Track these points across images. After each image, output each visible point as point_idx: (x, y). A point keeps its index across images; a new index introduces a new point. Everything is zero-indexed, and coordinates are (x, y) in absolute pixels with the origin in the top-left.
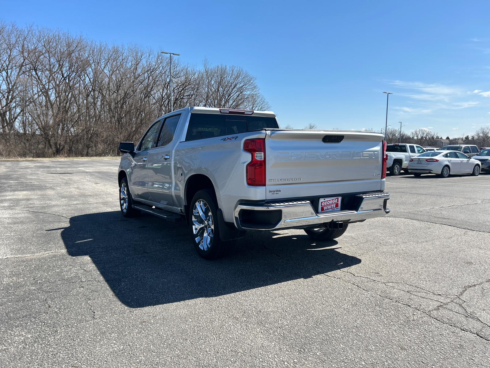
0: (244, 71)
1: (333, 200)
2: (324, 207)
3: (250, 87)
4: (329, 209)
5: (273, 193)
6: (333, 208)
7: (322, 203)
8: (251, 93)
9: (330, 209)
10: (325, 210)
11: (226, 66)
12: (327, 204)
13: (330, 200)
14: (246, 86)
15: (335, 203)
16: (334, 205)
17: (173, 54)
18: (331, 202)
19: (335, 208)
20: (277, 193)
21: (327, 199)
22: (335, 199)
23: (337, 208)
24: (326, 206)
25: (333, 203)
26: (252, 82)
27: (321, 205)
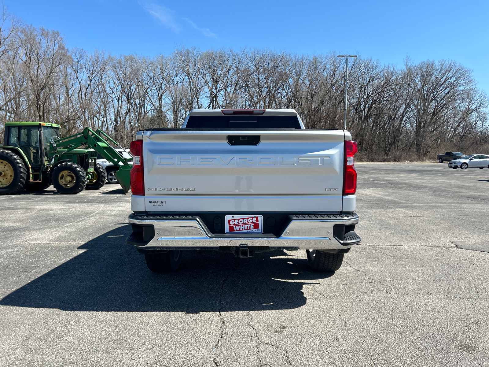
0: (458, 64)
1: (248, 219)
2: (234, 227)
3: (465, 81)
4: (242, 230)
5: (155, 204)
6: (250, 229)
7: (229, 221)
8: (465, 89)
9: (245, 230)
10: (237, 230)
11: (433, 61)
12: (239, 224)
13: (243, 219)
14: (459, 81)
15: (252, 222)
16: (252, 226)
17: (350, 56)
18: (245, 221)
19: (254, 230)
20: (160, 204)
21: (236, 217)
22: (252, 218)
23: (258, 230)
24: (238, 226)
25: (248, 223)
26: (467, 75)
27: (229, 224)
